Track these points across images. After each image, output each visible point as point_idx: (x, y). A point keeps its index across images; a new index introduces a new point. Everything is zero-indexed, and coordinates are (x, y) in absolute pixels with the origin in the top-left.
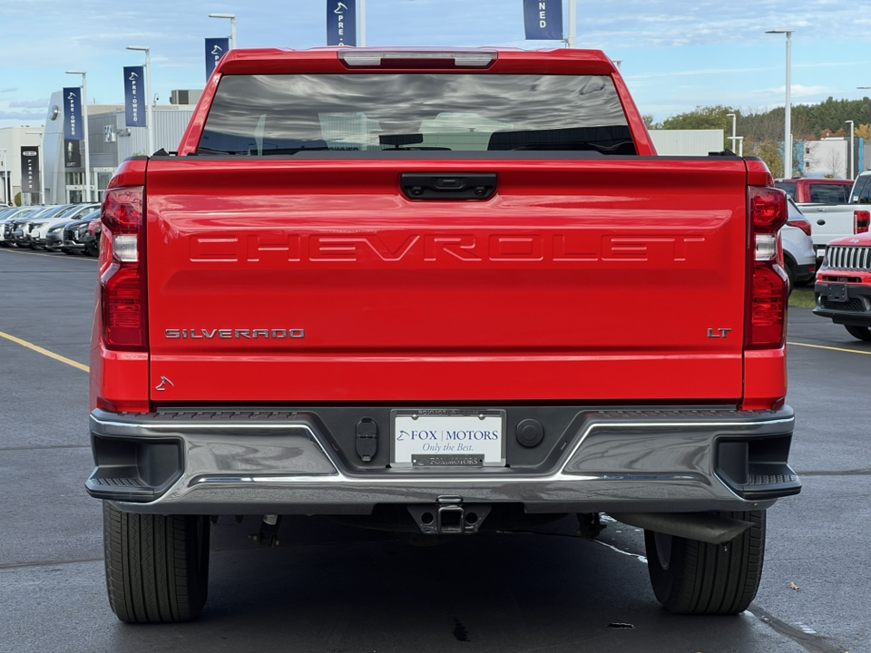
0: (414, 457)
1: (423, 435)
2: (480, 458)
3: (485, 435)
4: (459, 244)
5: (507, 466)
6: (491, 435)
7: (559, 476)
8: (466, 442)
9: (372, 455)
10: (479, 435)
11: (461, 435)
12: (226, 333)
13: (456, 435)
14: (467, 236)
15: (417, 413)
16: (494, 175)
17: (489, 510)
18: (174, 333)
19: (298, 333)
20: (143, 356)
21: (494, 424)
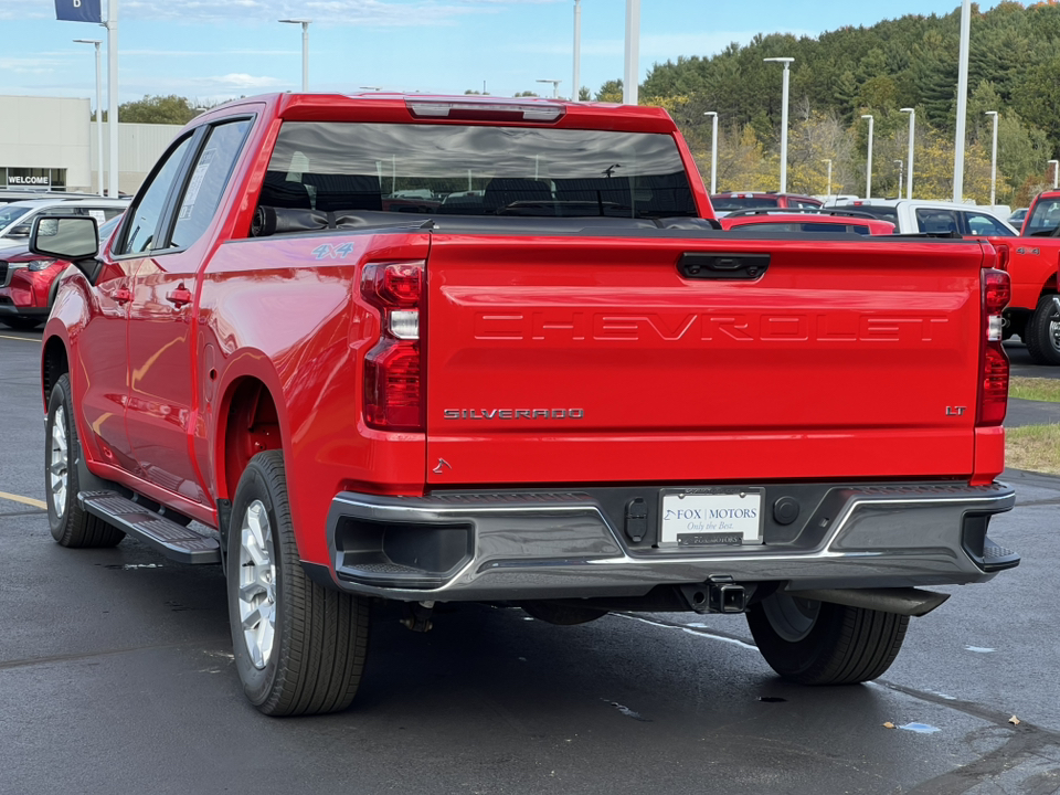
0: (679, 536)
1: (689, 514)
2: (740, 535)
3: (745, 513)
4: (733, 323)
5: (764, 543)
6: (750, 513)
7: (825, 553)
8: (727, 520)
9: (642, 535)
10: (739, 513)
11: (723, 514)
12: (504, 413)
13: (718, 514)
14: (741, 316)
15: (683, 492)
16: (768, 256)
17: (755, 588)
18: (453, 414)
19: (577, 412)
20: (420, 437)
21: (753, 502)
